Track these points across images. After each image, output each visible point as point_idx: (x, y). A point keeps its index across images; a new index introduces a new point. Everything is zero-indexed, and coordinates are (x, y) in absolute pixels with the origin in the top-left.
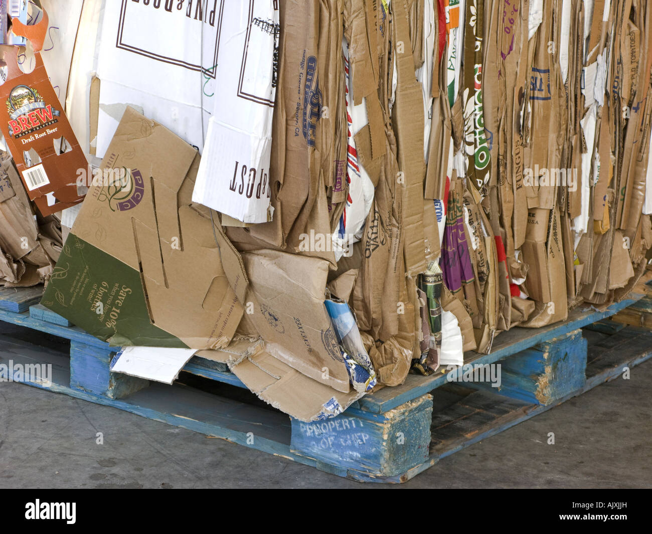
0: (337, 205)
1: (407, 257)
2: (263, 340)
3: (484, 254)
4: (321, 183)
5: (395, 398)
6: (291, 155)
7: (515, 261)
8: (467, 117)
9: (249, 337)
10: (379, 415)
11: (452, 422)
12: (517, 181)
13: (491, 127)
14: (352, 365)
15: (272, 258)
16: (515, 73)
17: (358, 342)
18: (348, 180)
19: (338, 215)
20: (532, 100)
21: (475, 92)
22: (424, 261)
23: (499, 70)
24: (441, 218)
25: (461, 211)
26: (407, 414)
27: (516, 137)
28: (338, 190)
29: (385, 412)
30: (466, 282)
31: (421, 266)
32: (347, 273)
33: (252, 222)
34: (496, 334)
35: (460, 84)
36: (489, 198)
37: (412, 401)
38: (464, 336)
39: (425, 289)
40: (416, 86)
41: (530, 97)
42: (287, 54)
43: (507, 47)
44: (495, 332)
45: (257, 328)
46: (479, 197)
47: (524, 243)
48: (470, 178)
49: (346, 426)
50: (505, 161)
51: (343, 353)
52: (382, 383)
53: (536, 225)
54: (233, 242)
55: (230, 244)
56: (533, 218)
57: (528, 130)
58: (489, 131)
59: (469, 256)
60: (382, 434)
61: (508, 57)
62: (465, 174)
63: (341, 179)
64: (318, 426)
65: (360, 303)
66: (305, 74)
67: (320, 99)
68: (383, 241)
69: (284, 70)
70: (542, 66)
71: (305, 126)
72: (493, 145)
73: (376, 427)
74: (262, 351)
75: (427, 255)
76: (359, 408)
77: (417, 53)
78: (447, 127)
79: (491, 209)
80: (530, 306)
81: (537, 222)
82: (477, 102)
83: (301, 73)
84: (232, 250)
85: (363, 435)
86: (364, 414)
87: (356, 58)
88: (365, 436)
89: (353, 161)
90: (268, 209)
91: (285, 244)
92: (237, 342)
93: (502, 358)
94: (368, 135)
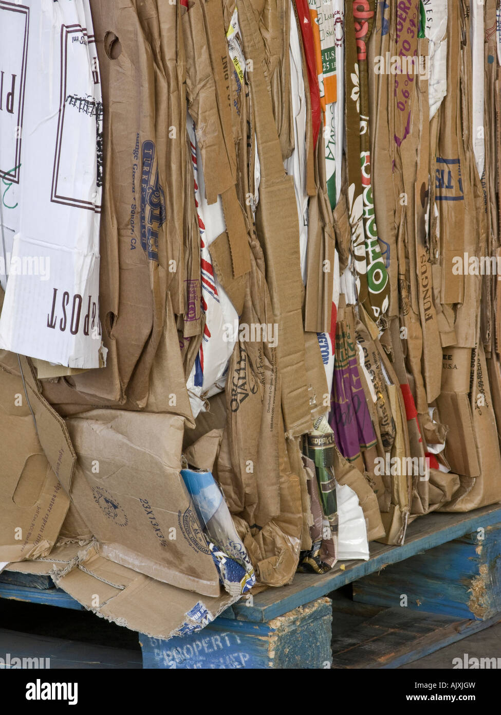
0: (191, 339)
1: (286, 411)
2: (97, 541)
3: (387, 409)
4: (169, 310)
5: (281, 602)
6: (127, 275)
7: (428, 420)
8: (354, 222)
9: (78, 539)
10: (262, 625)
11: (358, 645)
12: (426, 310)
13: (387, 237)
14: (221, 559)
15: (106, 420)
16: (414, 163)
17: (229, 527)
18: (204, 307)
19: (193, 353)
20: (438, 201)
21: (363, 189)
22: (310, 416)
23: (393, 159)
24: (328, 359)
25: (354, 349)
26: (298, 623)
27: (421, 251)
28: (192, 319)
29: (271, 620)
30: (366, 447)
31: (306, 422)
32: (207, 434)
33: (80, 367)
34: (411, 521)
35: (343, 179)
36: (389, 332)
37: (304, 606)
38: (367, 519)
39: (312, 454)
40: (286, 181)
41: (436, 197)
42: (114, 142)
43: (402, 130)
44: (409, 518)
45: (89, 524)
46: (376, 332)
47: (440, 396)
48: (363, 304)
49: (218, 646)
50: (408, 283)
51: (208, 543)
52: (262, 583)
53: (455, 370)
54: (53, 405)
55: (49, 407)
56: (449, 362)
57: (436, 241)
58: (383, 241)
59: (368, 411)
60: (267, 650)
61: (404, 143)
62: (356, 300)
63: (194, 304)
64: (180, 650)
65: (227, 475)
66: (141, 164)
67: (162, 198)
68: (254, 388)
69: (112, 163)
70: (450, 154)
71: (143, 235)
72: (390, 261)
73: (258, 642)
74: (97, 556)
75: (312, 408)
76: (234, 618)
77: (284, 137)
78: (329, 235)
79: (393, 348)
80: (454, 480)
81: (455, 367)
82: (367, 203)
83: (135, 165)
84: (52, 414)
85: (240, 654)
86: (241, 627)
87: (207, 142)
88: (244, 656)
89: (209, 281)
90: (99, 350)
91: (125, 397)
92: (61, 549)
93: (421, 551)
94: (227, 246)
